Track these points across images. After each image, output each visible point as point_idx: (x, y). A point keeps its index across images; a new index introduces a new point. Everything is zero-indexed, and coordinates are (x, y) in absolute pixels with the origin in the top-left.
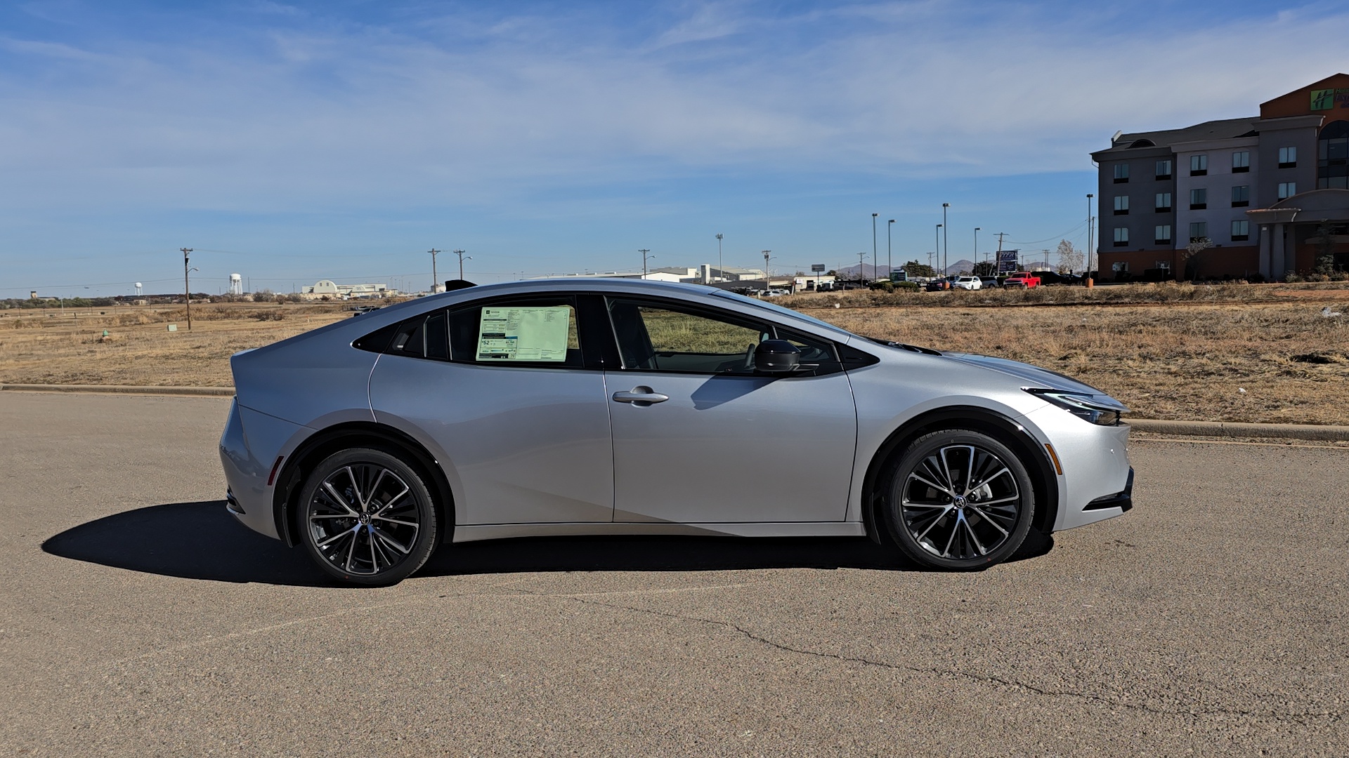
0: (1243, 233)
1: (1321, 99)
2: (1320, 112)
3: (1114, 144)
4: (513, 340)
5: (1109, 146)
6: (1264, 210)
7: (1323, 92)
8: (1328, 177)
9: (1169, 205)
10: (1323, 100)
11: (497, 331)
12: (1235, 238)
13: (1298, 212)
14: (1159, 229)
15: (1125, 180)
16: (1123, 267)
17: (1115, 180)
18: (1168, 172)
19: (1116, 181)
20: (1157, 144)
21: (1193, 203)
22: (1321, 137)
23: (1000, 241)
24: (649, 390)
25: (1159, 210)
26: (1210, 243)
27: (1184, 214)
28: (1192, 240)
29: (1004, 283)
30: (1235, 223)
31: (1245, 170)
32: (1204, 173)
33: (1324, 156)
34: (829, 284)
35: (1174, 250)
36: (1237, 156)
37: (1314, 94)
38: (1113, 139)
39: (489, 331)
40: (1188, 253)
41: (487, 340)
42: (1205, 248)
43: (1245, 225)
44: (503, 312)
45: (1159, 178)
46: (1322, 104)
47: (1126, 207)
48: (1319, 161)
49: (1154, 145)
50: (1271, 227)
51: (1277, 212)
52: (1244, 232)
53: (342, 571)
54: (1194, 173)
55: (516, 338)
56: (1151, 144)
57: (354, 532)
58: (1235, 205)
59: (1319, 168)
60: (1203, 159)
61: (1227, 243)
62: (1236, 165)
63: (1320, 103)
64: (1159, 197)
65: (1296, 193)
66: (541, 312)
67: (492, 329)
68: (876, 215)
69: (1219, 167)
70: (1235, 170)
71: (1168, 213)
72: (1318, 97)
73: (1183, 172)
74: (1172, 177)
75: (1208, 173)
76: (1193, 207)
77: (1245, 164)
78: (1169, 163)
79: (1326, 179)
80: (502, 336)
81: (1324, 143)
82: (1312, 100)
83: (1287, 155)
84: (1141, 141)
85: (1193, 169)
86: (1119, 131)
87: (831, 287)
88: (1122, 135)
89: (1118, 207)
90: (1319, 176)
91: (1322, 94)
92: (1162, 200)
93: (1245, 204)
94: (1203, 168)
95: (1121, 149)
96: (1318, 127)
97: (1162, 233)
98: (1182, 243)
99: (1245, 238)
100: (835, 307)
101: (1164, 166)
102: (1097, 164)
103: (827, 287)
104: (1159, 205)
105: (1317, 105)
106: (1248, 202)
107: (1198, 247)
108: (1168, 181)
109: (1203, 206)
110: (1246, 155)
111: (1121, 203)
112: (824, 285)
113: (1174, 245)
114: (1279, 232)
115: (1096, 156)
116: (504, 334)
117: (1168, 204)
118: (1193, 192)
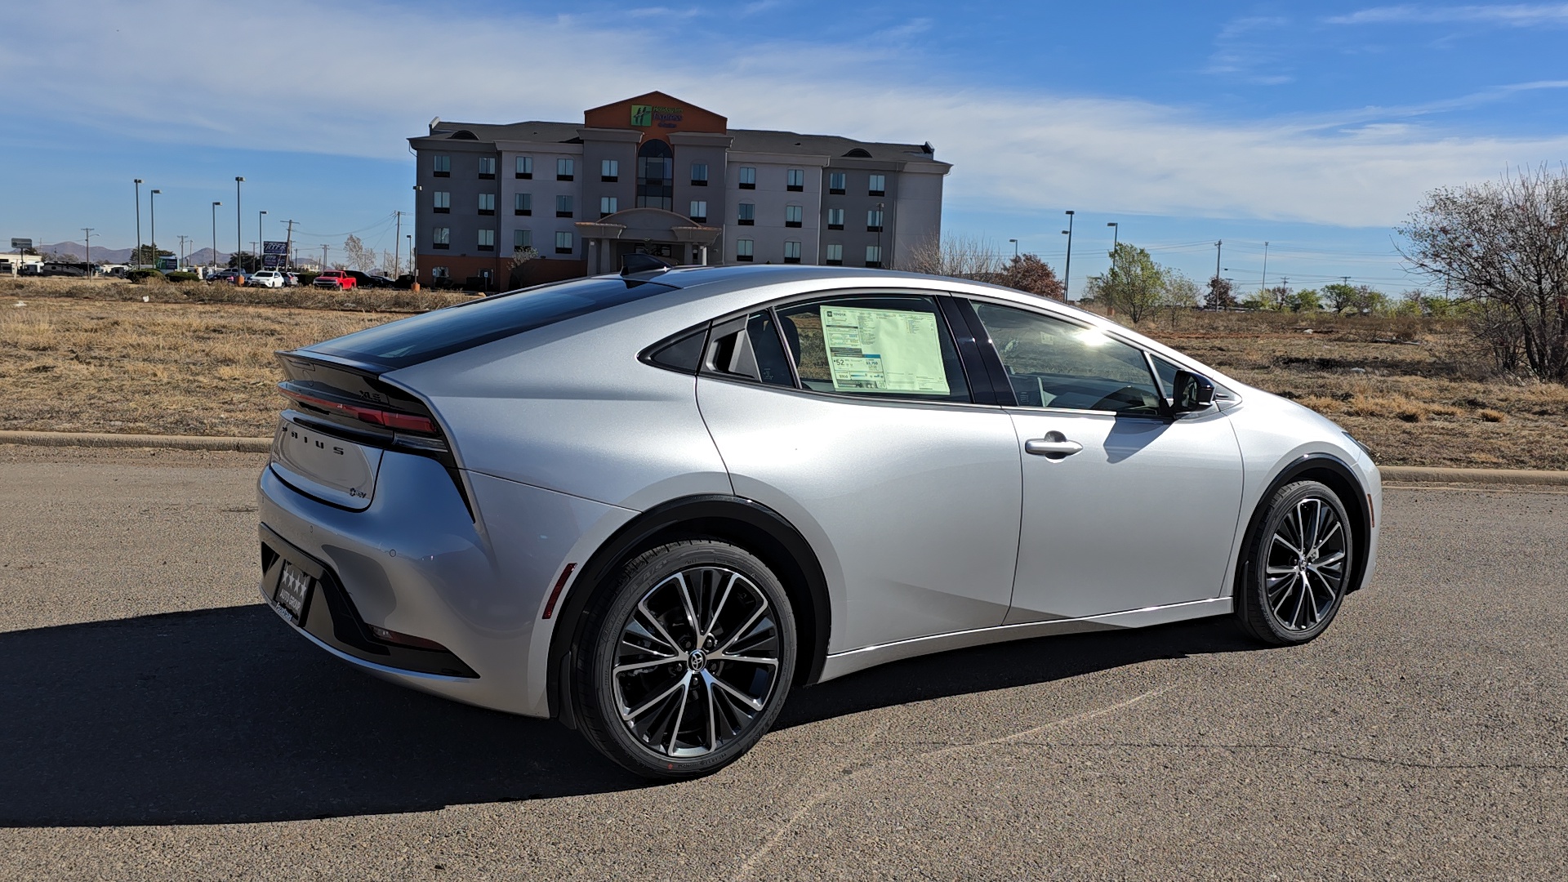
0: (566, 246)
1: (640, 115)
2: (640, 128)
3: (432, 131)
4: (876, 360)
5: (426, 133)
6: (588, 224)
7: (642, 107)
8: (646, 196)
9: (493, 208)
10: (642, 116)
11: (849, 345)
12: (560, 250)
13: (623, 229)
14: (482, 233)
15: (447, 175)
16: (443, 273)
17: (435, 172)
18: (492, 171)
19: (437, 174)
20: (482, 139)
21: (518, 208)
22: (640, 155)
23: (289, 230)
24: (1058, 437)
25: (482, 212)
26: (535, 253)
27: (509, 221)
28: (517, 248)
29: (315, 282)
30: (559, 235)
31: (569, 178)
32: (528, 176)
33: (642, 174)
34: (36, 266)
35: (498, 258)
36: (562, 163)
37: (635, 109)
38: (430, 126)
39: (838, 344)
40: (514, 261)
41: (840, 358)
42: (531, 259)
43: (568, 236)
44: (851, 315)
45: (482, 176)
46: (641, 120)
47: (447, 205)
48: (638, 178)
49: (477, 139)
50: (599, 241)
51: (605, 227)
52: (568, 245)
53: (663, 758)
54: (519, 176)
55: (878, 356)
56: (474, 138)
57: (684, 685)
58: (560, 214)
59: (638, 186)
60: (528, 161)
61: (552, 255)
62: (561, 173)
63: (639, 119)
64: (482, 197)
65: (617, 211)
66: (900, 318)
67: (841, 341)
68: (140, 181)
69: (544, 172)
70: (560, 178)
71: (491, 216)
72: (638, 113)
73: (508, 173)
74: (496, 177)
75: (533, 176)
76: (518, 213)
77: (569, 173)
78: (492, 161)
79: (644, 197)
80: (857, 353)
81: (642, 160)
82: (632, 116)
83: (610, 168)
84: (464, 132)
85: (518, 171)
86: (436, 118)
87: (39, 271)
88: (440, 122)
89: (438, 204)
90: (638, 194)
91: (642, 110)
92: (486, 202)
93: (569, 215)
94: (528, 171)
95: (442, 138)
96: (638, 143)
97: (486, 237)
98: (506, 251)
99: (568, 251)
100: (143, 301)
101: (488, 163)
102: (415, 152)
103: (32, 270)
104: (482, 206)
105: (637, 120)
106: (572, 213)
107: (521, 257)
108: (491, 180)
109: (528, 213)
110: (570, 163)
111: (441, 200)
112: (29, 267)
113: (499, 251)
114: (606, 247)
115: (415, 143)
116: (861, 351)
117: (491, 207)
118: (518, 196)
